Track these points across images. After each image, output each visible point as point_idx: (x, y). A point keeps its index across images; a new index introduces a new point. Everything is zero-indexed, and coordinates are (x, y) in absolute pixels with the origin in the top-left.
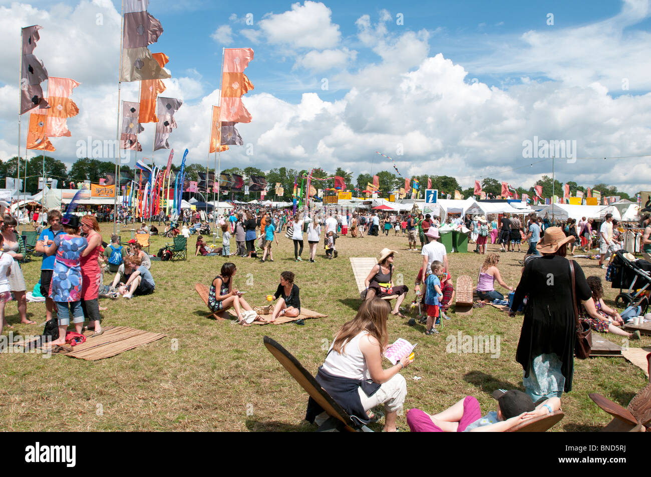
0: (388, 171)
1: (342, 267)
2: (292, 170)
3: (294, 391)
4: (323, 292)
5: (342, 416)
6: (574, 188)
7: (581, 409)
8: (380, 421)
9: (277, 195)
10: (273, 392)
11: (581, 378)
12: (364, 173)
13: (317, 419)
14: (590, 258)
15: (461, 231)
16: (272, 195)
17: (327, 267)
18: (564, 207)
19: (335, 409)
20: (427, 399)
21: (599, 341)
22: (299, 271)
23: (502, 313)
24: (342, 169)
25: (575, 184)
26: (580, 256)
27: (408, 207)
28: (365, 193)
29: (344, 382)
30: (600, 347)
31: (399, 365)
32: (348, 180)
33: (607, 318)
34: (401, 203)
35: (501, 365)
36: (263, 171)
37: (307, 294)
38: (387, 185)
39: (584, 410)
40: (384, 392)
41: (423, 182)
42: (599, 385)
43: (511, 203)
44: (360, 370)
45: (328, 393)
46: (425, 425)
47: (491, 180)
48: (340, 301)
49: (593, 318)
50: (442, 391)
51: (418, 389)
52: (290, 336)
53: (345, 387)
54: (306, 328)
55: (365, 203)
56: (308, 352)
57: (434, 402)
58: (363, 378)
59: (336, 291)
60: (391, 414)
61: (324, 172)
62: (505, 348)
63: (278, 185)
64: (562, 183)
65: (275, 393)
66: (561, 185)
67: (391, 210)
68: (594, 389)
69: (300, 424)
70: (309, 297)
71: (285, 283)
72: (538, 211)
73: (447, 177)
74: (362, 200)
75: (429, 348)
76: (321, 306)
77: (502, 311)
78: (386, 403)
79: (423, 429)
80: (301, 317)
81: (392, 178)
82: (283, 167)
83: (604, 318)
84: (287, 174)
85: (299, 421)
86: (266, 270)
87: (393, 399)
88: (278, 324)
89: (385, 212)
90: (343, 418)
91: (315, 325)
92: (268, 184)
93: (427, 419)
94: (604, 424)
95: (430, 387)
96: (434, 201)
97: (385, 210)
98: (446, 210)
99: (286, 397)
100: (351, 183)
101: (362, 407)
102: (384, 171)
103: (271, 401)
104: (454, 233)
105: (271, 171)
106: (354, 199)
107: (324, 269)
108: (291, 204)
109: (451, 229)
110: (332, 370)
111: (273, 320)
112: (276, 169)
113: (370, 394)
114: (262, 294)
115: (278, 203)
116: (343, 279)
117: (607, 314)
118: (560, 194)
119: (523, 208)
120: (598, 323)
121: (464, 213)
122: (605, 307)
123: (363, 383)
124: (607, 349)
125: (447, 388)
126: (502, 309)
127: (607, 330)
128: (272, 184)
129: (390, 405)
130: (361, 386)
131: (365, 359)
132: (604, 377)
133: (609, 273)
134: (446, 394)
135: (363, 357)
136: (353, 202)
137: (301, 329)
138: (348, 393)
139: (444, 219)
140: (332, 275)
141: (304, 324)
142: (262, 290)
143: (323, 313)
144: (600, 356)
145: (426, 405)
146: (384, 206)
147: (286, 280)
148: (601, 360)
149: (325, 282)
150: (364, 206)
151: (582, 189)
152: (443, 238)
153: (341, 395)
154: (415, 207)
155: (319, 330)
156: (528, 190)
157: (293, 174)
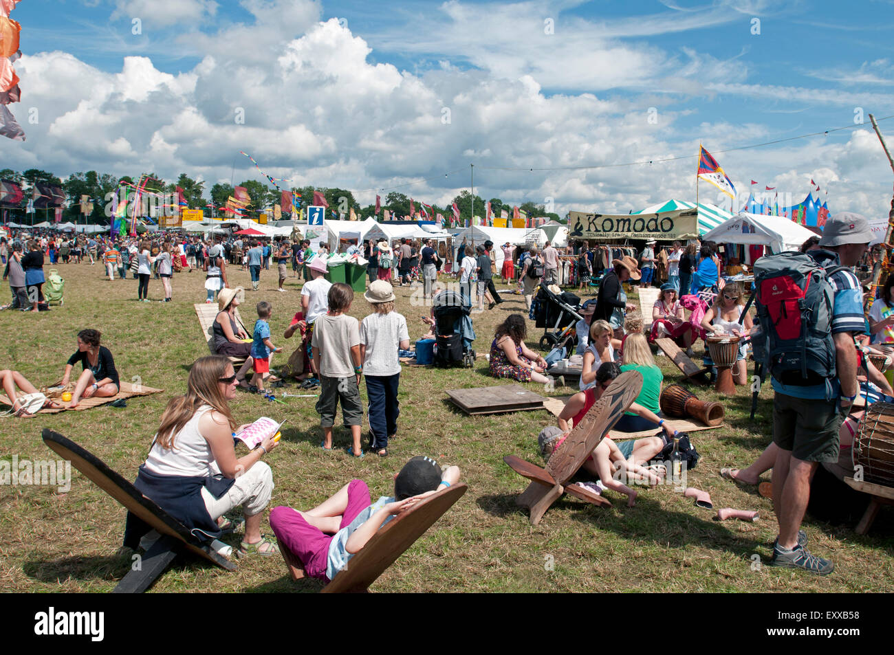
0: (258, 181)
1: (188, 319)
2: (109, 176)
3: (107, 507)
4: (157, 357)
5: (178, 531)
6: (497, 206)
7: (497, 476)
8: (240, 529)
9: (83, 214)
10: (72, 513)
11: (498, 439)
12: (222, 182)
13: (143, 542)
14: (514, 293)
15: (357, 263)
16: (74, 214)
17: (164, 319)
18: (486, 230)
19: (167, 524)
20: (305, 491)
21: (519, 393)
22: (119, 328)
23: (407, 368)
24: (188, 176)
25: (500, 201)
26: (503, 291)
27: (286, 231)
28: (224, 212)
29: (177, 483)
30: (520, 400)
31: (260, 450)
32: (198, 192)
33: (529, 364)
34: (276, 226)
35: (404, 435)
36: (57, 177)
37: (131, 361)
38: (256, 199)
39: (500, 477)
40: (240, 489)
41: (307, 197)
42: (518, 445)
43: (423, 225)
44: (204, 463)
45: (153, 501)
46: (294, 526)
47: (398, 195)
48: (184, 367)
49: (514, 364)
50: (327, 478)
51: (295, 480)
52: (102, 425)
53: (180, 489)
54: (128, 412)
55: (223, 226)
56: (131, 447)
57: (315, 493)
58: (208, 473)
59: (178, 354)
60: (252, 518)
61: (159, 179)
62: (409, 412)
63: (85, 197)
64: (485, 201)
65: (76, 514)
66: (483, 203)
67: (261, 236)
68: (513, 450)
69: (117, 553)
70: (135, 365)
71: (85, 347)
72: (455, 235)
73: (340, 190)
74: (219, 221)
75: (310, 421)
76: (154, 376)
77: (407, 365)
78: (245, 504)
79: (292, 532)
80: (121, 396)
81: (263, 190)
82: (91, 170)
83: (526, 365)
84: (99, 182)
85: (114, 550)
86: (64, 329)
87: (254, 498)
88: (82, 410)
89: (252, 238)
90: (181, 534)
91: (143, 406)
92: (68, 197)
93: (297, 519)
94: (522, 490)
95: (311, 474)
96: (320, 222)
97: (253, 235)
98: (337, 235)
99: (94, 517)
100: (202, 198)
101: (208, 515)
102: (251, 180)
103: (67, 526)
104: (348, 266)
105: (72, 176)
106: (207, 220)
107: (159, 322)
108: (108, 227)
109: (343, 260)
110: (160, 468)
111: (75, 405)
112: (80, 174)
113: (218, 495)
114: (56, 366)
115: (85, 226)
116: (189, 336)
117: (529, 359)
118: (482, 214)
119: (436, 232)
120: (519, 371)
121: (362, 239)
122: (527, 351)
123: (208, 481)
124: (528, 402)
125: (333, 473)
126: (407, 363)
127: (529, 379)
128: (74, 197)
129: (249, 506)
130: (205, 485)
131: (209, 446)
132: (524, 435)
133: (533, 310)
134: (333, 480)
135: (206, 444)
136: (206, 224)
137: (121, 414)
138: (185, 497)
139: (335, 248)
140: (172, 331)
141: (125, 406)
142: (56, 360)
143: (157, 387)
144: (521, 411)
145: (305, 498)
146: (251, 231)
147: (87, 343)
148: (521, 415)
149: (161, 341)
150: (222, 231)
151: (507, 209)
152: (332, 272)
153: (175, 502)
154: (294, 231)
155: (150, 412)
156: (444, 209)
157: (109, 181)
